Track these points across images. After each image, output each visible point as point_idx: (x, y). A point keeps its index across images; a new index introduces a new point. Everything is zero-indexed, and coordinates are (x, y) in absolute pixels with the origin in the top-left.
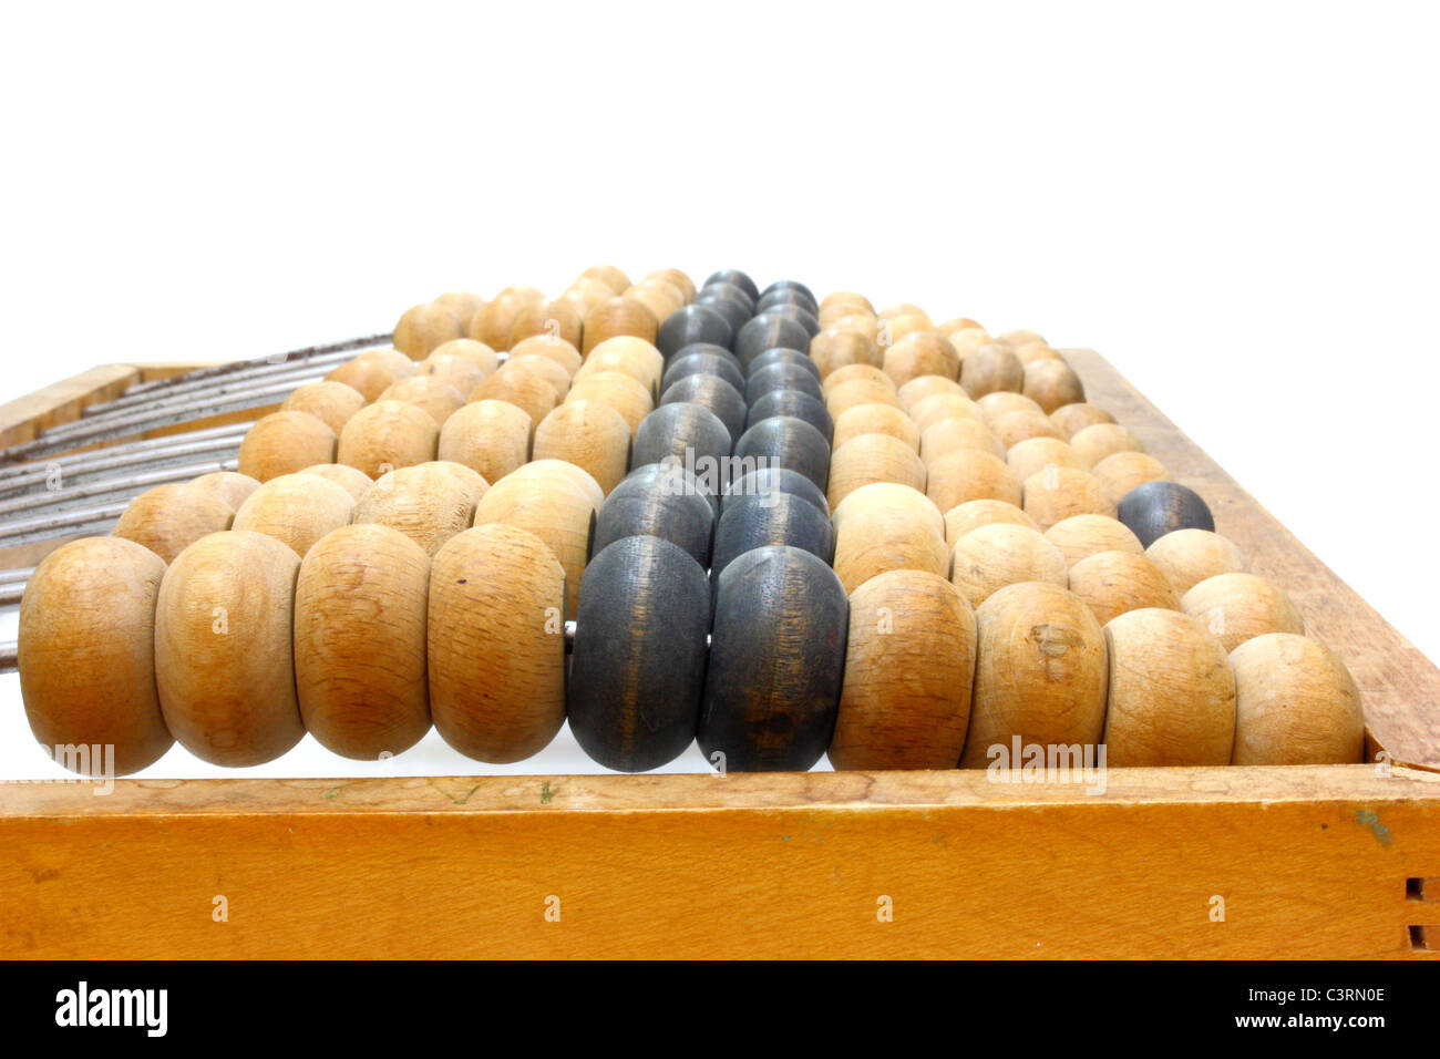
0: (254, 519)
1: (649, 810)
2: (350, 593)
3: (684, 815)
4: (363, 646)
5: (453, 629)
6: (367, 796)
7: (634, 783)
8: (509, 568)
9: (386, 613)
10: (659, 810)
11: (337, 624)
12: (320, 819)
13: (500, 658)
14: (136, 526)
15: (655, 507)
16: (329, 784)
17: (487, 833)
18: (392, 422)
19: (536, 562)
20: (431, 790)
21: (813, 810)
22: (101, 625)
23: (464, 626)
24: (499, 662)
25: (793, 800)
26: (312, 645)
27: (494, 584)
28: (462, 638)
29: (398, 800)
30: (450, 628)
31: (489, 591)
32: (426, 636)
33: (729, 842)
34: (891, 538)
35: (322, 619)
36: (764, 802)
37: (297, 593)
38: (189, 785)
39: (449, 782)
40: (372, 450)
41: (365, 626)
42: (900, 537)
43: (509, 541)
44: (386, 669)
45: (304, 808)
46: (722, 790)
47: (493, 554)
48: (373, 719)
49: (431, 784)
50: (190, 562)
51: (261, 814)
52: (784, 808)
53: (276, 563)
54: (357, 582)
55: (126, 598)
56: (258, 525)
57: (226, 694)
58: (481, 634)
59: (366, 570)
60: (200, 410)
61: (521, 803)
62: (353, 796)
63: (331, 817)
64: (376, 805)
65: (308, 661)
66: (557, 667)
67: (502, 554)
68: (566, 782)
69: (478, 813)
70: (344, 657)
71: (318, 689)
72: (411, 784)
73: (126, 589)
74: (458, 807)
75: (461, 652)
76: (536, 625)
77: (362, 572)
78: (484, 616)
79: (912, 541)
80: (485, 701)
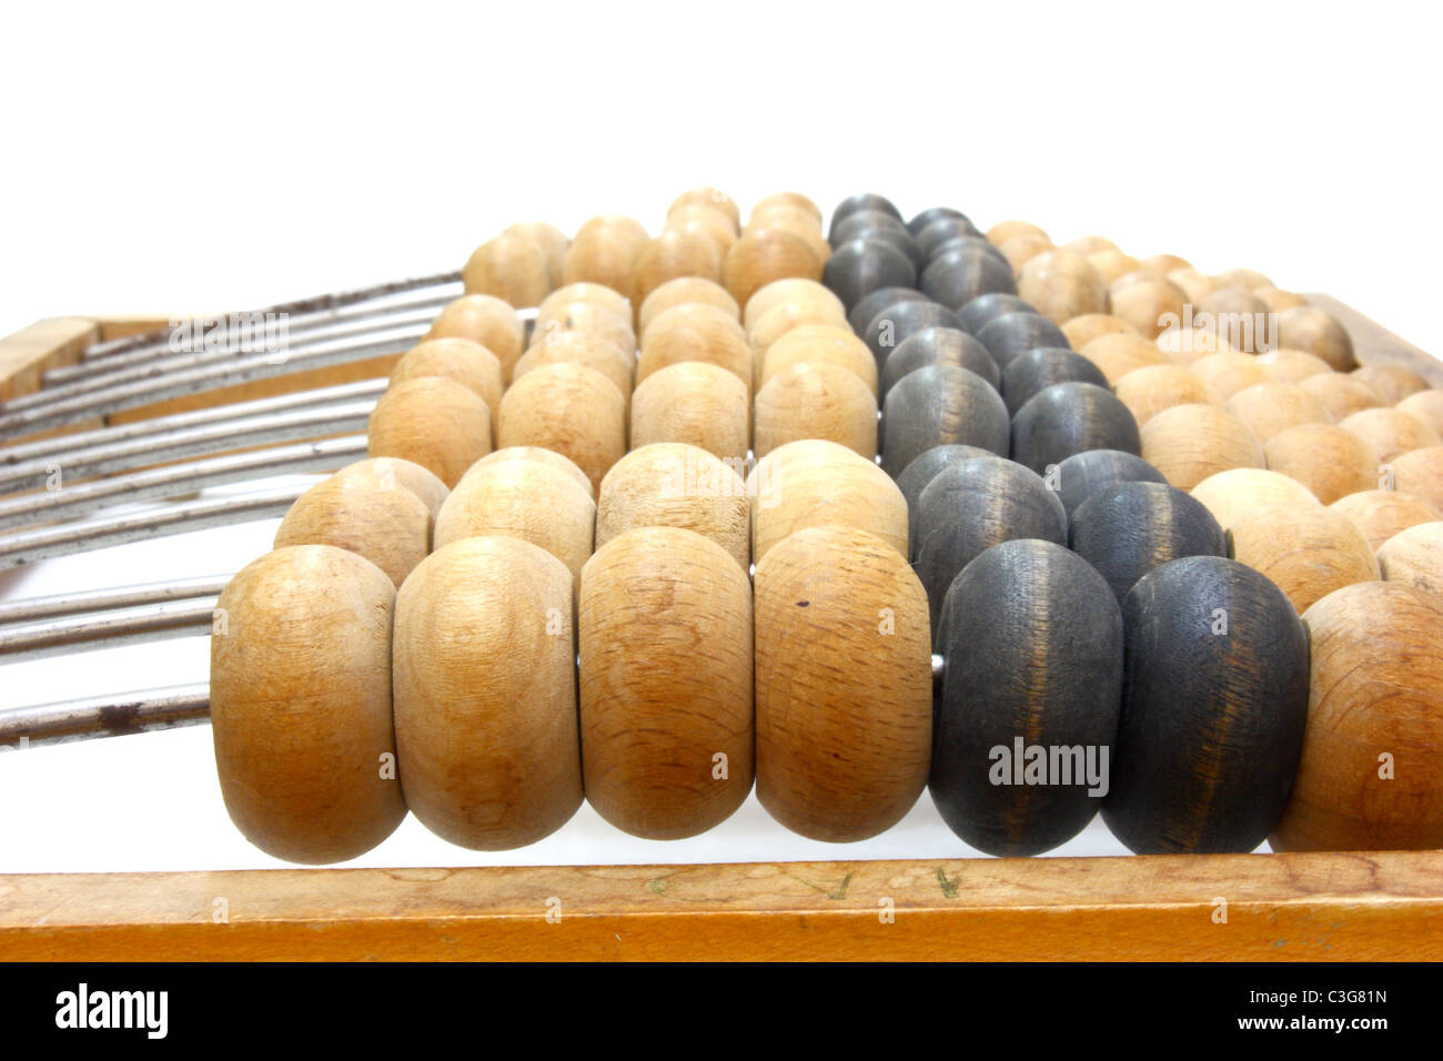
0: (469, 520)
1: (1097, 907)
2: (658, 616)
3: (1144, 913)
4: (677, 686)
5: (792, 667)
6: (710, 889)
7: (1055, 869)
8: (862, 586)
9: (705, 642)
10: (1110, 907)
11: (642, 658)
12: (658, 921)
13: (858, 706)
14: (315, 530)
15: (1000, 502)
16: (647, 873)
17: (880, 938)
18: (570, 392)
19: (897, 577)
20: (786, 881)
21: (1315, 906)
22: (325, 667)
23: (808, 664)
24: (855, 711)
25: (1284, 892)
26: (606, 685)
27: (846, 607)
28: (806, 679)
29: (752, 894)
30: (788, 665)
31: (841, 616)
32: (754, 674)
33: (1205, 947)
34: (1311, 542)
35: (621, 651)
36: (1245, 895)
37: (580, 620)
38: (459, 876)
39: (805, 870)
40: (548, 428)
41: (679, 661)
42: (1322, 540)
43: (862, 549)
44: (706, 717)
45: (631, 907)
46: (1180, 878)
47: (842, 568)
48: (686, 783)
49: (784, 873)
50: (437, 579)
51: (578, 915)
52: (1277, 903)
53: (550, 579)
54: (665, 602)
55: (355, 630)
56: (477, 529)
57: (494, 754)
58: (832, 674)
59: (676, 586)
60: (225, 376)
61: (918, 898)
62: (688, 889)
63: (673, 918)
64: (725, 901)
65: (601, 707)
66: (925, 716)
67: (852, 567)
68: (964, 869)
69: (867, 911)
70: (652, 701)
71: (615, 743)
72: (757, 872)
73: (354, 618)
74: (837, 903)
75: (805, 698)
76: (902, 662)
77: (671, 588)
78: (835, 650)
79: (1337, 544)
80: (835, 762)
